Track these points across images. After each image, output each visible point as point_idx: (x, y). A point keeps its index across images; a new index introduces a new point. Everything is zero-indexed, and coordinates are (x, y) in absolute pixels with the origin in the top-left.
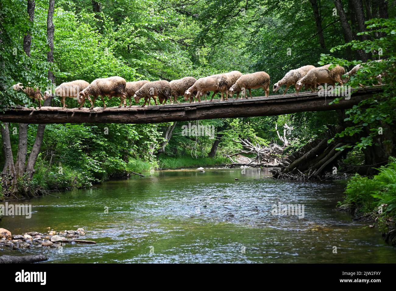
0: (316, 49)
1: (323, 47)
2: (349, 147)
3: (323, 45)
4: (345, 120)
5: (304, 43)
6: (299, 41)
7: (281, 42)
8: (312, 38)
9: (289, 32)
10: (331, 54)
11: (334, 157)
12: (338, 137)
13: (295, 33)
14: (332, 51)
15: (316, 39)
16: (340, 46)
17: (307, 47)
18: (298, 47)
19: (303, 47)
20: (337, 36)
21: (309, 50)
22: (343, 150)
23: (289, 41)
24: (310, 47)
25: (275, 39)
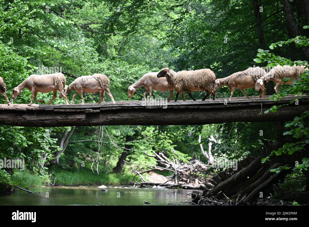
0: (253, 44)
1: (262, 43)
2: (287, 168)
3: (261, 41)
4: (285, 134)
5: (239, 36)
6: (233, 34)
7: (210, 34)
8: (249, 30)
9: (221, 22)
10: (271, 51)
11: (269, 180)
12: (274, 155)
13: (228, 23)
14: (271, 47)
15: (254, 32)
16: (282, 42)
17: (242, 41)
18: (230, 41)
19: (237, 41)
20: (280, 30)
21: (245, 45)
22: (279, 171)
23: (220, 33)
24: (245, 42)
25: (203, 29)
